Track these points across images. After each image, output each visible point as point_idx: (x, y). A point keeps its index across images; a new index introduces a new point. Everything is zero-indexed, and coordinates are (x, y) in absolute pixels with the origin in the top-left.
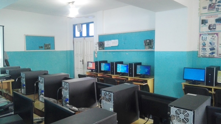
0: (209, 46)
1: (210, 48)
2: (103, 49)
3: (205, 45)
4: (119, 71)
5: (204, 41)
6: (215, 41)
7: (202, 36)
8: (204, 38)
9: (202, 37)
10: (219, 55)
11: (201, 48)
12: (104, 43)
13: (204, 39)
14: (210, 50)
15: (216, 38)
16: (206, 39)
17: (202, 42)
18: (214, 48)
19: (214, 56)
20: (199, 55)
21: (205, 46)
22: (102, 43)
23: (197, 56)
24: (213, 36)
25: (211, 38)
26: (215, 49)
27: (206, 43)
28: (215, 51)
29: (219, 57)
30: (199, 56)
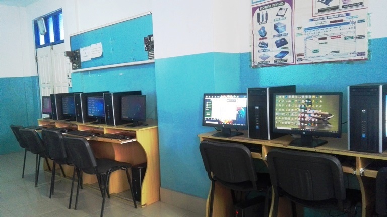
0: (274, 36)
1: (276, 42)
2: (80, 67)
3: (265, 35)
4: (91, 114)
5: (262, 25)
6: (287, 22)
7: (258, 11)
8: (262, 16)
9: (258, 14)
10: (297, 58)
11: (257, 42)
12: (79, 53)
13: (262, 20)
14: (278, 47)
15: (288, 14)
16: (266, 19)
17: (258, 27)
18: (284, 39)
19: (286, 61)
20: (253, 63)
21: (266, 38)
22: (76, 53)
23: (250, 66)
24: (281, 9)
25: (277, 15)
26: (286, 43)
27: (266, 30)
28: (287, 48)
29: (297, 63)
30: (253, 65)
